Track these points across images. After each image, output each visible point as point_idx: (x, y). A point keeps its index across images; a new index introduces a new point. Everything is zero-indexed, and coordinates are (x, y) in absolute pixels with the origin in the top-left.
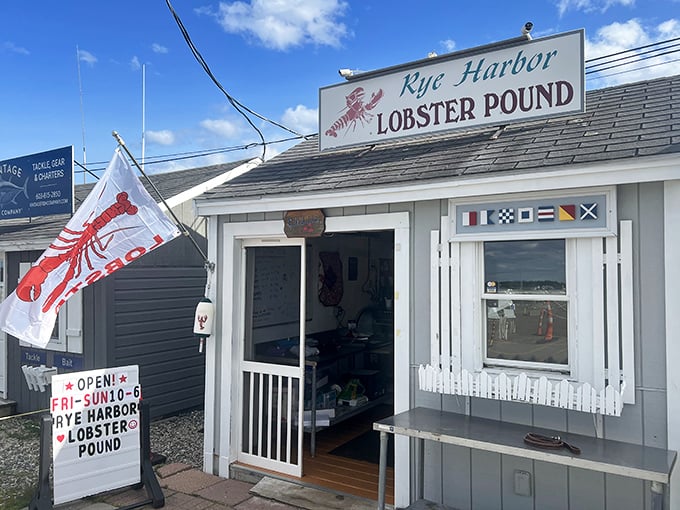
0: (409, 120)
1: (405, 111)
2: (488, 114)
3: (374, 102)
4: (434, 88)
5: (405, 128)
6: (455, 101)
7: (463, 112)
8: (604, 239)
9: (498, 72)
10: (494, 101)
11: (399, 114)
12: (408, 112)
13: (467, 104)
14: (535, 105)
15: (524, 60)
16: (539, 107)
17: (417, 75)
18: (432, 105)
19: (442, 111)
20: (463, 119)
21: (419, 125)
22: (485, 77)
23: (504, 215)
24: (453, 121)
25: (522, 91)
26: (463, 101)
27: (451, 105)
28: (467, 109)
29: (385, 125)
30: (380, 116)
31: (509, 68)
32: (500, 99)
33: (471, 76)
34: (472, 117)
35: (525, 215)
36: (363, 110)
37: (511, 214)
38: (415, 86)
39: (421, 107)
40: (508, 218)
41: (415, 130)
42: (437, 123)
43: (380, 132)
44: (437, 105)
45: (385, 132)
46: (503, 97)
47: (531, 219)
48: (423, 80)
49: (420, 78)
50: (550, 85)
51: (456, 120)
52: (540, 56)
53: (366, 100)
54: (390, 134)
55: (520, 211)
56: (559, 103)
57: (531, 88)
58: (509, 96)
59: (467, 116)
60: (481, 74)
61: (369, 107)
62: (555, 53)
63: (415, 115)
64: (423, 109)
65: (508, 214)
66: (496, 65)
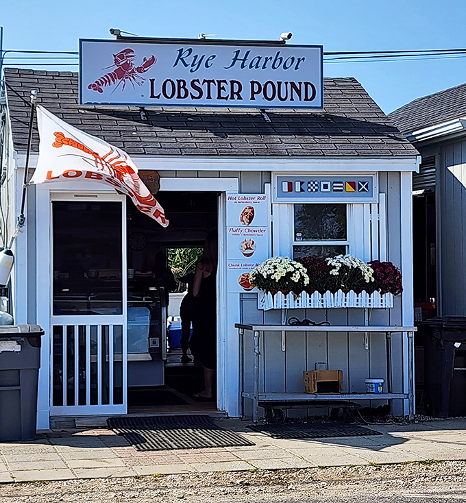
0: (182, 91)
1: (179, 82)
2: (253, 98)
3: (145, 66)
4: (207, 66)
5: (179, 97)
6: (225, 81)
7: (233, 93)
8: (371, 204)
9: (261, 64)
10: (258, 88)
11: (172, 82)
12: (182, 84)
13: (236, 86)
14: (289, 97)
15: (281, 59)
16: (292, 99)
17: (190, 50)
18: (205, 81)
19: (214, 88)
20: (232, 98)
21: (193, 97)
22: (251, 67)
23: (312, 185)
24: (223, 98)
25: (279, 83)
26: (232, 82)
27: (222, 84)
28: (236, 90)
29: (158, 90)
30: (152, 81)
31: (270, 63)
32: (263, 87)
33: (239, 63)
34: (240, 98)
35: (326, 187)
36: (133, 71)
37: (316, 185)
38: (189, 60)
39: (194, 81)
40: (314, 188)
41: (189, 100)
42: (209, 97)
43: (152, 96)
44: (209, 82)
45: (158, 97)
46: (266, 86)
47: (329, 190)
48: (196, 57)
49: (193, 54)
50: (300, 83)
51: (226, 98)
52: (293, 59)
53: (137, 62)
54: (163, 100)
55: (322, 183)
56: (306, 99)
57: (286, 83)
58: (269, 86)
59: (235, 96)
60: (247, 63)
61: (139, 70)
62: (303, 59)
63: (188, 86)
64: (196, 83)
65: (314, 185)
66: (260, 58)
